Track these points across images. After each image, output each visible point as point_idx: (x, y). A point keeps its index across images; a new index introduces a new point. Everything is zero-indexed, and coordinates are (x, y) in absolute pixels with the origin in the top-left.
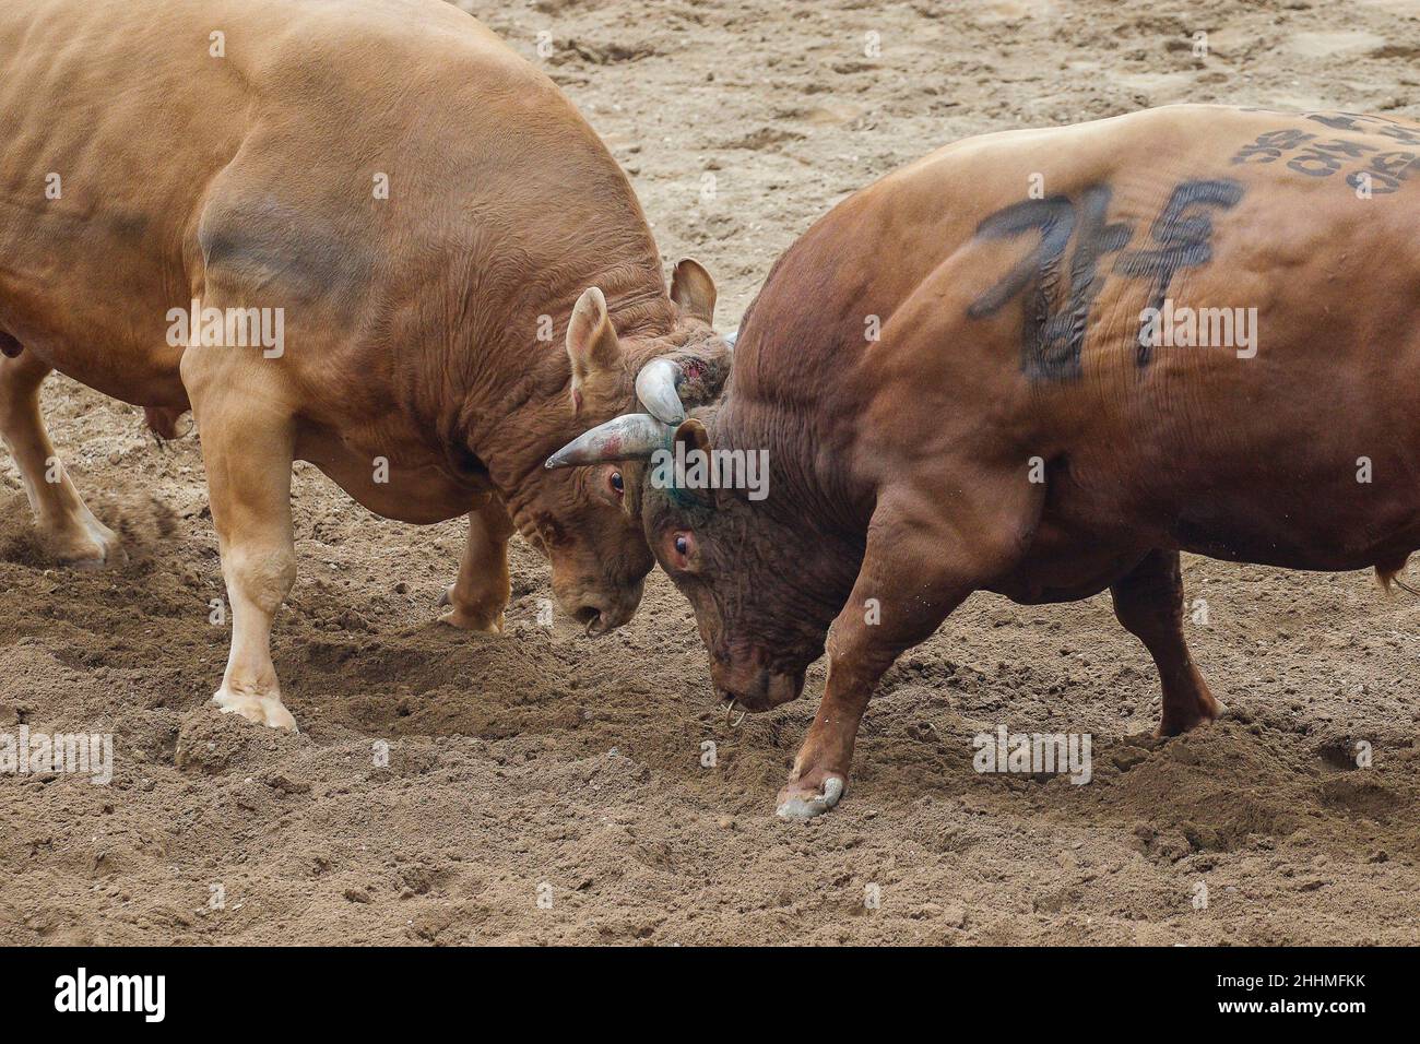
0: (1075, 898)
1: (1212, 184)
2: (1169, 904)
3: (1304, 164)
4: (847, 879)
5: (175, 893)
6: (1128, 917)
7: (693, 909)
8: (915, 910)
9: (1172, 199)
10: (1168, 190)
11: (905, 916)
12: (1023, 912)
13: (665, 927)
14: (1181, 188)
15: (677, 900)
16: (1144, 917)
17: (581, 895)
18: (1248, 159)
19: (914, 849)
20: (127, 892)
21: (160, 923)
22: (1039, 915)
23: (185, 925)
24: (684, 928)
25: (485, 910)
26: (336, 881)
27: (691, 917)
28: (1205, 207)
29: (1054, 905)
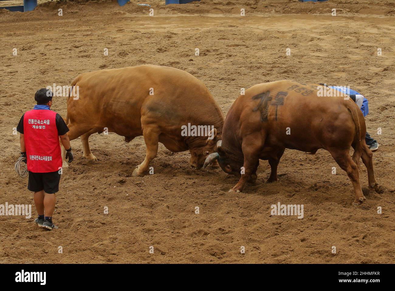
0: (349, 219)
1: (284, 92)
2: (364, 220)
3: (296, 90)
4: (312, 215)
5: (205, 217)
6: (357, 222)
7: (287, 220)
8: (323, 220)
9: (278, 94)
10: (277, 92)
11: (322, 221)
12: (340, 221)
13: (283, 223)
14: (279, 92)
15: (285, 219)
16: (360, 222)
17: (269, 218)
18: (290, 89)
19: (323, 211)
20: (197, 216)
21: (202, 221)
22: (343, 221)
23: (206, 222)
24: (286, 223)
25: (254, 220)
26: (231, 215)
27: (287, 221)
28: (283, 96)
29: (345, 220)
